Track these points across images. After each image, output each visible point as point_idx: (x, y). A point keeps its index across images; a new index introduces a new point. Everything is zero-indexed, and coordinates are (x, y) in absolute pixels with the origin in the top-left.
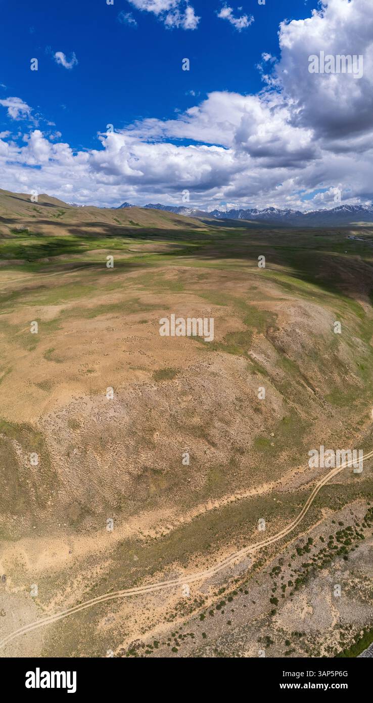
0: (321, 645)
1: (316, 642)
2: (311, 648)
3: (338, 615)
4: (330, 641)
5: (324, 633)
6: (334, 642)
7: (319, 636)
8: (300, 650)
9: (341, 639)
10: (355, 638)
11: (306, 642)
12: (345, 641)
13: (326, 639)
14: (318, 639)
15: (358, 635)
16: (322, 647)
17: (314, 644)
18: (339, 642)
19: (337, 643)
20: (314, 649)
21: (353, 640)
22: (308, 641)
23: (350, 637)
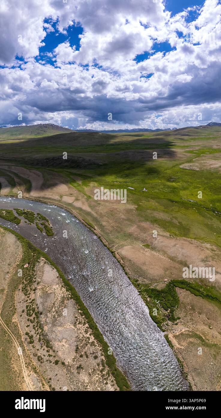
0: (84, 336)
1: (82, 339)
2: (85, 342)
3: (69, 324)
4: (82, 330)
5: (78, 334)
6: (83, 329)
7: (79, 337)
8: (86, 349)
9: (82, 324)
10: (82, 316)
11: (81, 345)
12: (83, 322)
13: (81, 333)
14: (80, 338)
15: (81, 313)
16: (85, 335)
17: (83, 340)
18: (83, 325)
19: (83, 327)
20: (86, 341)
21: (83, 317)
22: (81, 344)
23: (81, 318)
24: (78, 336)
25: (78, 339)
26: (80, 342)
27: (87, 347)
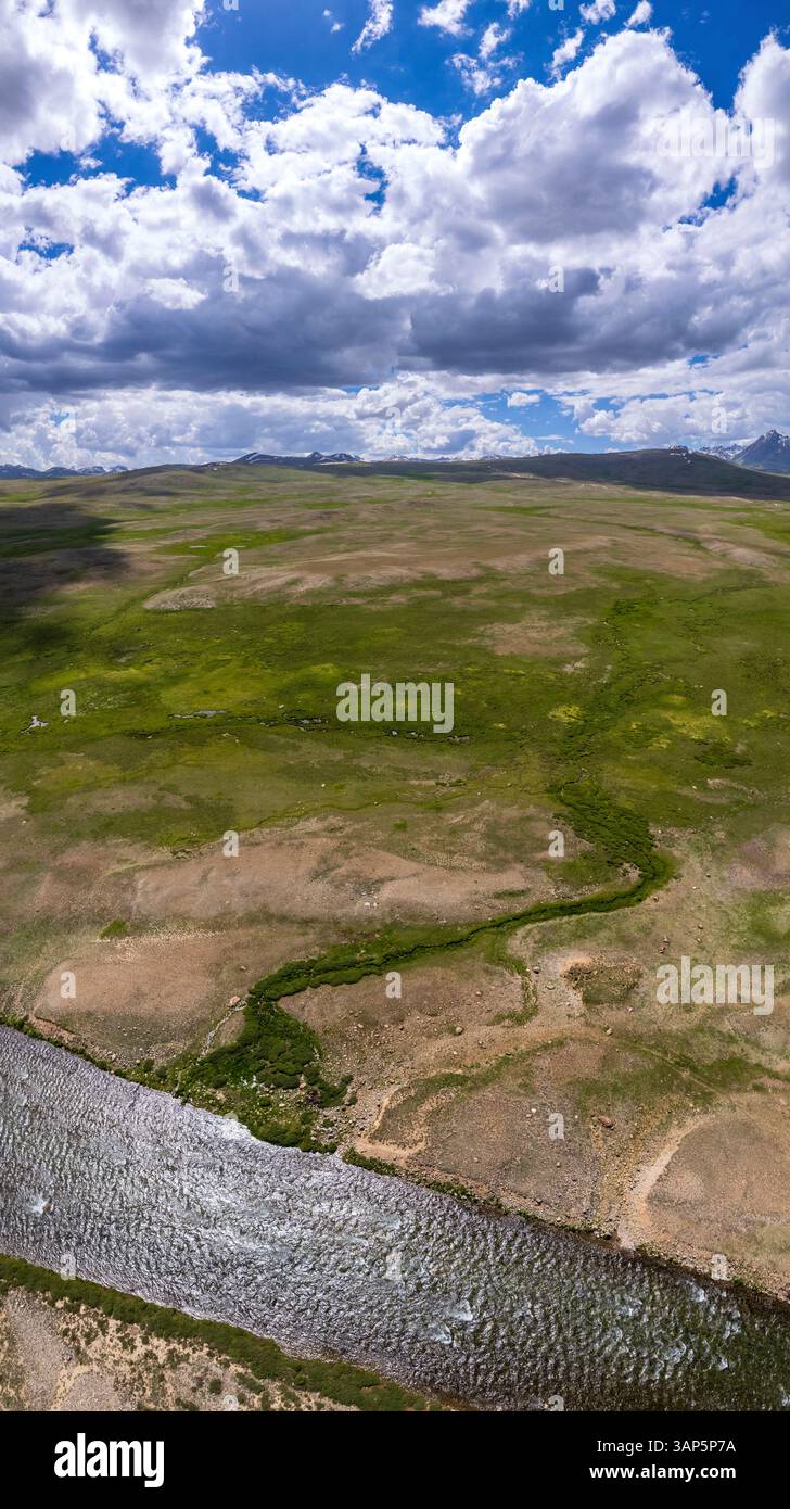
24: (117, 1381)
25: (125, 1386)
26: (137, 1389)
27: (168, 1385)
